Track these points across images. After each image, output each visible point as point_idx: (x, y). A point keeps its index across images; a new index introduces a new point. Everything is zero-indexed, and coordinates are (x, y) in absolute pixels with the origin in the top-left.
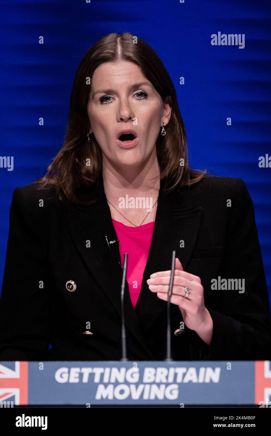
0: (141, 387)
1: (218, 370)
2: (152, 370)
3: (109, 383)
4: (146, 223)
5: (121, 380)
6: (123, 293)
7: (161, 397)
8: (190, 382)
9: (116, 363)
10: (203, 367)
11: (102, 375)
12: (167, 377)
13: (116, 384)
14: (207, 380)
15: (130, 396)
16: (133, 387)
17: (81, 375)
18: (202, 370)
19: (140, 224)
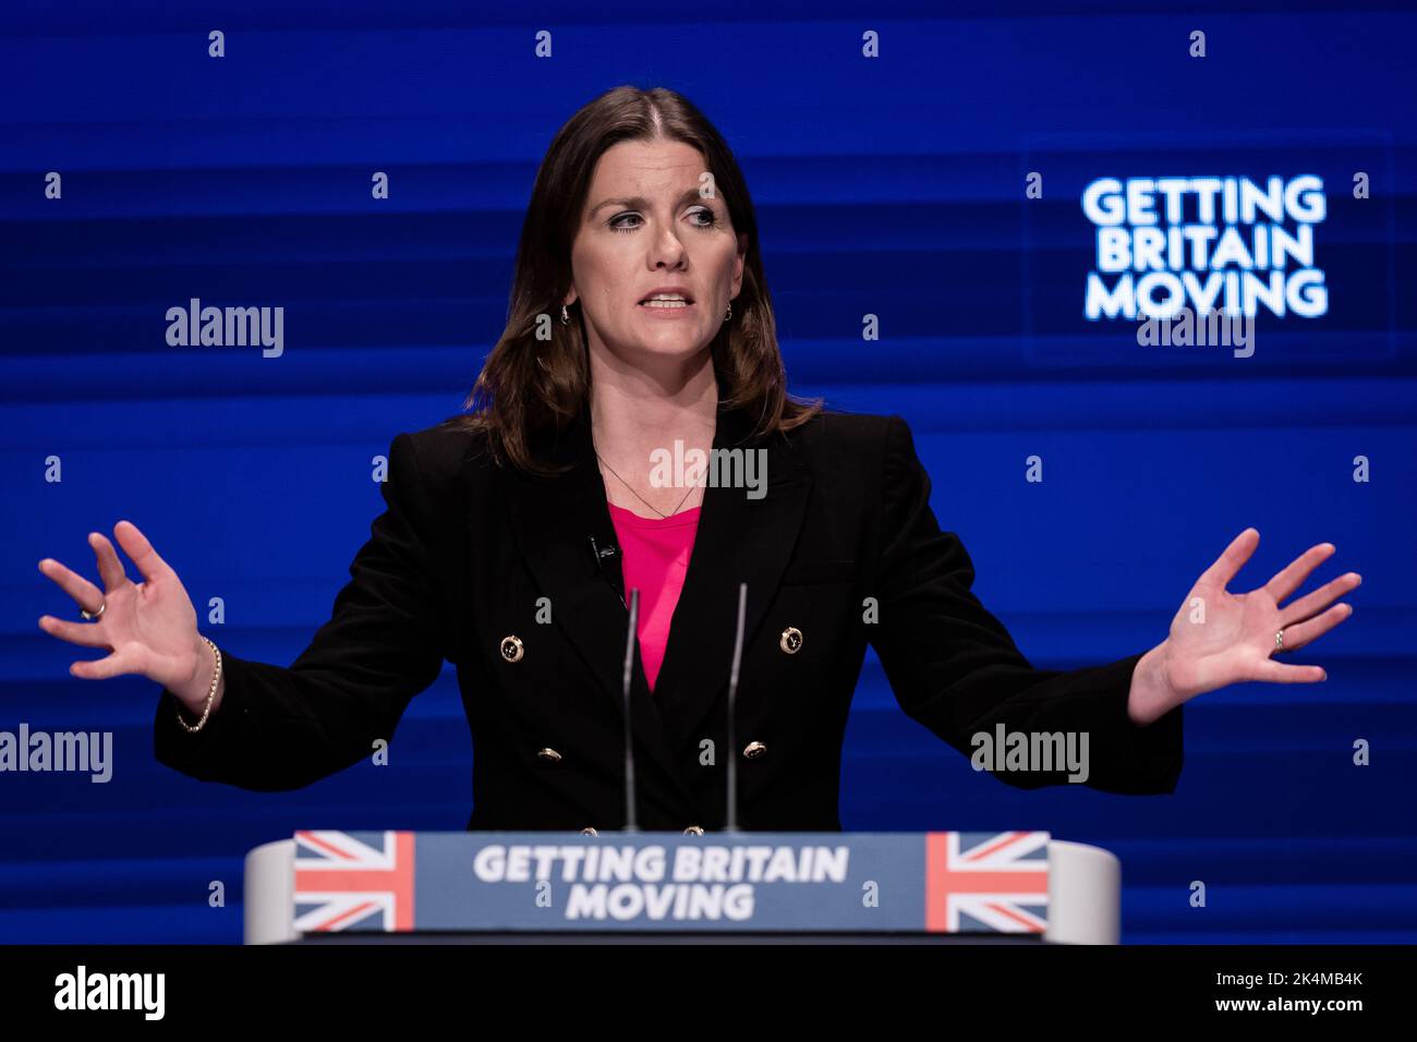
0: (669, 891)
1: (843, 853)
2: (694, 853)
3: (597, 881)
4: (685, 508)
5: (624, 874)
6: (627, 678)
7: (713, 913)
8: (780, 880)
9: (613, 836)
10: (808, 845)
11: (581, 864)
12: (728, 869)
13: (614, 883)
14: (819, 876)
15: (644, 911)
16: (651, 891)
17: (533, 864)
18: (807, 853)
19: (673, 509)
